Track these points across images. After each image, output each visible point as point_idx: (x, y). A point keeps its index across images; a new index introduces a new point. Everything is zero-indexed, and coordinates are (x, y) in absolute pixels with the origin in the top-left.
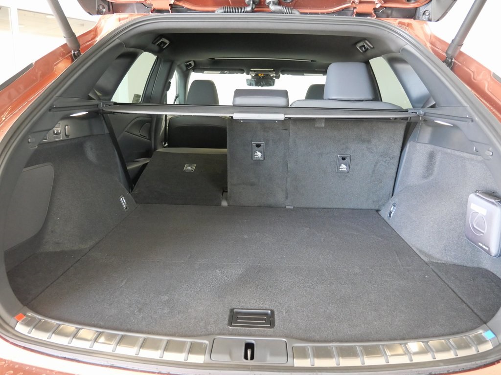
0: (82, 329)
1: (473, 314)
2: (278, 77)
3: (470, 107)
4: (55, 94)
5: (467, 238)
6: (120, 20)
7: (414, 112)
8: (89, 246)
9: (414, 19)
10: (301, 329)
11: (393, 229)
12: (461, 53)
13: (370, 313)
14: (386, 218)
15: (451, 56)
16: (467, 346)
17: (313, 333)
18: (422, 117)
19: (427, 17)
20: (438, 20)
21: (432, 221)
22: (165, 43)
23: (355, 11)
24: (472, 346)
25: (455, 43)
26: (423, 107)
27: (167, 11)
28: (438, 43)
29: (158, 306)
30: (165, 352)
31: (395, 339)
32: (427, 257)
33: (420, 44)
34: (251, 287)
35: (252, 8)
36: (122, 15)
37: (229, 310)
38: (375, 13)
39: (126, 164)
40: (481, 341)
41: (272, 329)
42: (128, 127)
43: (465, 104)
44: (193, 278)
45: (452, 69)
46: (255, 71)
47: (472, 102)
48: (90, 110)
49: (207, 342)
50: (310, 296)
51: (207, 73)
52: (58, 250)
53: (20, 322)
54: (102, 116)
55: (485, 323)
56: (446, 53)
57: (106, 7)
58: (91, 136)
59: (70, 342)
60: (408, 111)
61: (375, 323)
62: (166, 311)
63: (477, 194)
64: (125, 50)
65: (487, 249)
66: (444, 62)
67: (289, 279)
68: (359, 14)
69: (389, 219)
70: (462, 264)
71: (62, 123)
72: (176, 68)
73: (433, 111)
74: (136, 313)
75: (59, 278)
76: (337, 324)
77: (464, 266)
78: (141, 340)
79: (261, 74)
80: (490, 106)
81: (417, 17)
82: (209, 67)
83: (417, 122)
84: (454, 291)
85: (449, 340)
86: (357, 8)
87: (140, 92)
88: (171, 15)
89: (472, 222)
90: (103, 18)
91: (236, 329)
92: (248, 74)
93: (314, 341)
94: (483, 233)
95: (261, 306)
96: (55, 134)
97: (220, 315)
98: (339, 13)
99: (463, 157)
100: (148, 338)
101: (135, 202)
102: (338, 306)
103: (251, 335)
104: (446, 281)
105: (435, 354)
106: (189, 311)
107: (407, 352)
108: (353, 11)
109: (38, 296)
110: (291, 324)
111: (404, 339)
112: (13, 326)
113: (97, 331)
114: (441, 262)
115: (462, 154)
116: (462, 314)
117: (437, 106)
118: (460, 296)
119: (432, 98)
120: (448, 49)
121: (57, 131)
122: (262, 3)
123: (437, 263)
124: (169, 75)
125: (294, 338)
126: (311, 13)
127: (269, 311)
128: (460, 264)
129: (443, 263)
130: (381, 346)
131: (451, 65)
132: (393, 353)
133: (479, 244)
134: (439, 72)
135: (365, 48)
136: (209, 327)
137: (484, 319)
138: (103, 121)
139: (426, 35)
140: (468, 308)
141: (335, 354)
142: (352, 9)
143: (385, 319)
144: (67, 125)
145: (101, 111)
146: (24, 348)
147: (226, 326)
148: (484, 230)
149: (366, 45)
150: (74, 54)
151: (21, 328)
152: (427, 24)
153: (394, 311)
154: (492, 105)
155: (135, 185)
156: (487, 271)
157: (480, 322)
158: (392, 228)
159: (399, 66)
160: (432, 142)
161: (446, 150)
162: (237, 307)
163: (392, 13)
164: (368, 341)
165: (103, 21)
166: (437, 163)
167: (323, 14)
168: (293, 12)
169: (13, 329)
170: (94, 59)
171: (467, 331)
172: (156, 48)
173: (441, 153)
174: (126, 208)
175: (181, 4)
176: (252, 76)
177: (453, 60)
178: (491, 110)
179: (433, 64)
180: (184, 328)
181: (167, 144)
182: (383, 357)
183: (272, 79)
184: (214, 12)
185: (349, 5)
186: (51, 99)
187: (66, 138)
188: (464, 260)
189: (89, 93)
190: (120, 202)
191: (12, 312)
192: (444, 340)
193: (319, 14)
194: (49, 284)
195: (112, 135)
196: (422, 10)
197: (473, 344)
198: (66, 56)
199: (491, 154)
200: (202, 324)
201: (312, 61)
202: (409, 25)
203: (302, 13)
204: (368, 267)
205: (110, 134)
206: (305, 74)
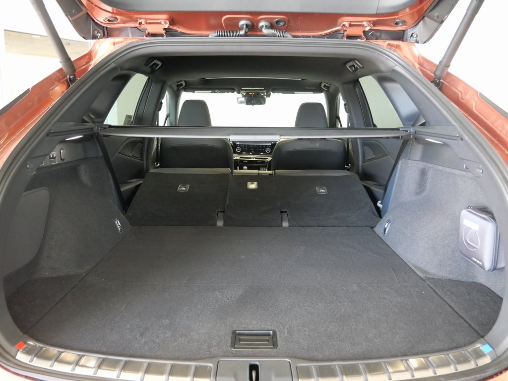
0: (84, 356)
1: (471, 328)
2: (269, 96)
3: (459, 126)
4: (53, 120)
5: (461, 252)
6: (114, 44)
7: (406, 131)
8: (85, 270)
9: (403, 41)
10: (303, 349)
11: (389, 246)
12: (449, 74)
13: (370, 331)
14: (381, 235)
15: (439, 77)
16: (466, 360)
17: (316, 353)
18: (413, 136)
19: (415, 39)
20: (425, 42)
21: (426, 237)
22: (157, 65)
23: (345, 33)
24: (471, 360)
25: (443, 64)
26: (413, 125)
27: (162, 35)
28: (426, 64)
29: (159, 330)
30: (170, 377)
31: (396, 356)
32: (422, 272)
33: (409, 66)
34: (252, 308)
35: (245, 32)
36: (117, 40)
37: (231, 332)
38: (364, 36)
39: (120, 185)
40: (479, 355)
41: (275, 350)
42: (121, 148)
43: (454, 123)
44: (193, 301)
45: (440, 89)
46: (246, 90)
47: (461, 122)
48: (85, 133)
49: (211, 365)
50: (310, 316)
51: (198, 93)
52: (54, 275)
53: (21, 350)
54: (96, 139)
55: (483, 337)
56: (434, 74)
57: (101, 31)
58: (85, 159)
59: (73, 370)
60: (399, 130)
61: (376, 340)
62: (169, 334)
63: (469, 210)
64: (119, 72)
65: (481, 263)
66: (432, 82)
67: (289, 299)
68: (349, 37)
69: (384, 236)
70: (457, 279)
71: (58, 147)
72: (168, 89)
73: (423, 129)
74: (139, 338)
75: (57, 304)
76: (338, 343)
77: (458, 281)
78: (145, 365)
79: (252, 93)
80: (478, 125)
81: (405, 39)
82: (200, 87)
83: (408, 140)
84: (450, 306)
85: (448, 355)
86: (348, 31)
87: (132, 113)
88: (165, 39)
89: (466, 237)
90: (98, 43)
91: (240, 351)
92: (239, 93)
93: (317, 360)
94: (476, 248)
95: (263, 326)
96: (51, 158)
97: (222, 337)
98: (330, 36)
99: (453, 174)
100: (152, 363)
101: (129, 225)
102: (339, 325)
103: (254, 356)
104: (442, 296)
105: (436, 370)
106: (191, 334)
107: (409, 368)
108: (344, 34)
109: (37, 323)
110: (293, 344)
111: (405, 355)
112: (14, 355)
113: (100, 358)
114: (437, 277)
115: (453, 171)
116: (459, 329)
117: (427, 124)
118: (457, 311)
119: (421, 117)
120: (436, 70)
121: (53, 155)
122: (255, 27)
123: (433, 278)
124: (161, 96)
125: (297, 358)
126: (303, 37)
127: (271, 332)
128: (455, 279)
129: (438, 279)
130: (383, 364)
131: (439, 85)
132: (395, 370)
133: (473, 259)
134: (429, 93)
135: (354, 67)
136: (212, 350)
137: (482, 334)
138: (98, 144)
139: (413, 55)
140: (465, 322)
141: (338, 372)
142: (342, 32)
143: (385, 336)
144: (63, 149)
145: (96, 134)
146: (26, 377)
147: (230, 349)
148: (477, 245)
149: (355, 65)
150: (70, 79)
151: (21, 357)
152: (414, 45)
153: (394, 328)
154: (480, 124)
155: (128, 207)
156: (481, 285)
157: (476, 336)
158: (386, 244)
159: (389, 85)
160: (423, 159)
161: (437, 166)
162: (239, 329)
163: (380, 35)
164: (371, 358)
165: (97, 46)
166: (429, 180)
167: (314, 37)
168: (285, 35)
169: (14, 357)
170: (90, 84)
171: (465, 345)
172: (148, 69)
173: (433, 169)
174: (121, 231)
175: (175, 28)
176: (243, 95)
177: (441, 81)
178: (479, 129)
179: (422, 85)
180: (187, 352)
181: (159, 164)
182: (386, 374)
183: (262, 97)
184: (207, 36)
185: (340, 27)
186: (49, 124)
187: (61, 162)
188: (459, 275)
189: (83, 116)
190: (115, 225)
191: (13, 341)
192: (444, 355)
193: (310, 37)
194: (48, 310)
195: (106, 157)
196: (409, 33)
197: (472, 358)
198: (62, 81)
199: (481, 171)
200: (205, 347)
201: (302, 80)
202: (397, 47)
203: (294, 36)
204: (366, 285)
205: (104, 156)
206: (295, 92)
